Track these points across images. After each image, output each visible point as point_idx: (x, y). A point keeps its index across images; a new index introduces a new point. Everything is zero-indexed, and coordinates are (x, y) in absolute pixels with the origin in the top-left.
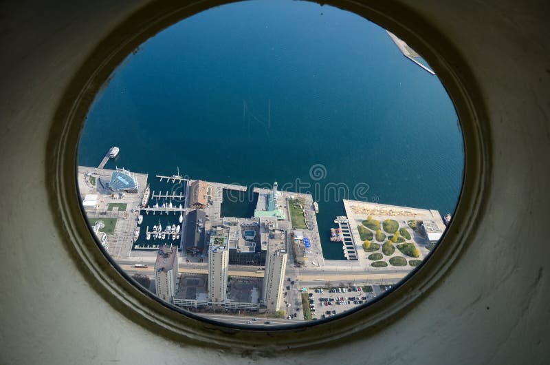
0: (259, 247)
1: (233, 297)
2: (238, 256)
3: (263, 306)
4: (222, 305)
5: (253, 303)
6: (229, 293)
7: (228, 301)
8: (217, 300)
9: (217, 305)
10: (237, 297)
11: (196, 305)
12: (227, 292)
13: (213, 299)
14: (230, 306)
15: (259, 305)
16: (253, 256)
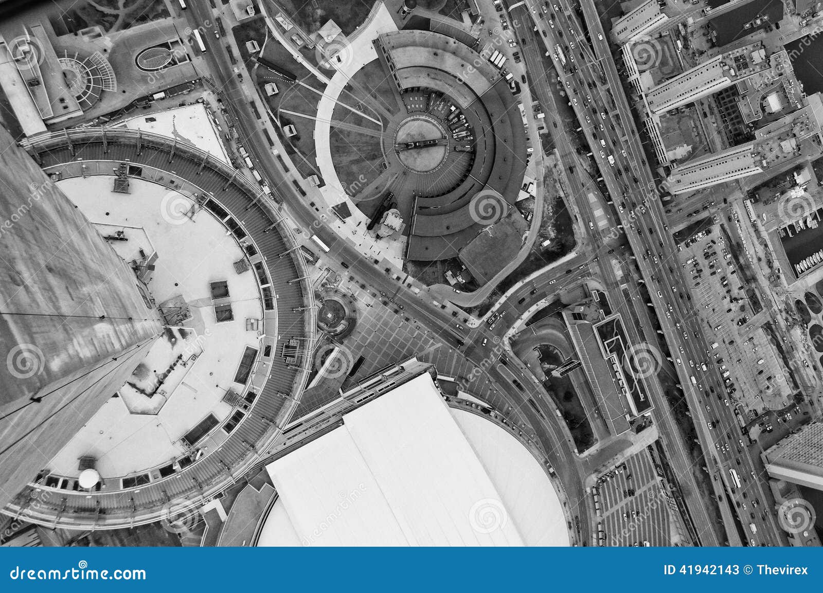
0: (757, 125)
1: (665, 125)
2: (730, 102)
3: (668, 171)
4: (647, 114)
5: (667, 155)
6: (668, 115)
7: (656, 119)
8: (651, 103)
9: (644, 106)
10: (668, 130)
11: (632, 79)
12: (669, 112)
13: (650, 98)
14: (649, 125)
15: (668, 164)
16: (739, 123)
